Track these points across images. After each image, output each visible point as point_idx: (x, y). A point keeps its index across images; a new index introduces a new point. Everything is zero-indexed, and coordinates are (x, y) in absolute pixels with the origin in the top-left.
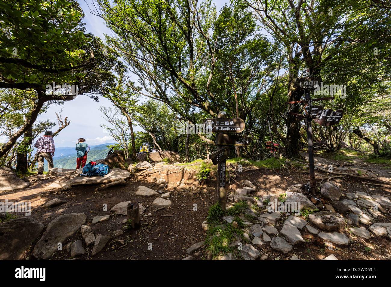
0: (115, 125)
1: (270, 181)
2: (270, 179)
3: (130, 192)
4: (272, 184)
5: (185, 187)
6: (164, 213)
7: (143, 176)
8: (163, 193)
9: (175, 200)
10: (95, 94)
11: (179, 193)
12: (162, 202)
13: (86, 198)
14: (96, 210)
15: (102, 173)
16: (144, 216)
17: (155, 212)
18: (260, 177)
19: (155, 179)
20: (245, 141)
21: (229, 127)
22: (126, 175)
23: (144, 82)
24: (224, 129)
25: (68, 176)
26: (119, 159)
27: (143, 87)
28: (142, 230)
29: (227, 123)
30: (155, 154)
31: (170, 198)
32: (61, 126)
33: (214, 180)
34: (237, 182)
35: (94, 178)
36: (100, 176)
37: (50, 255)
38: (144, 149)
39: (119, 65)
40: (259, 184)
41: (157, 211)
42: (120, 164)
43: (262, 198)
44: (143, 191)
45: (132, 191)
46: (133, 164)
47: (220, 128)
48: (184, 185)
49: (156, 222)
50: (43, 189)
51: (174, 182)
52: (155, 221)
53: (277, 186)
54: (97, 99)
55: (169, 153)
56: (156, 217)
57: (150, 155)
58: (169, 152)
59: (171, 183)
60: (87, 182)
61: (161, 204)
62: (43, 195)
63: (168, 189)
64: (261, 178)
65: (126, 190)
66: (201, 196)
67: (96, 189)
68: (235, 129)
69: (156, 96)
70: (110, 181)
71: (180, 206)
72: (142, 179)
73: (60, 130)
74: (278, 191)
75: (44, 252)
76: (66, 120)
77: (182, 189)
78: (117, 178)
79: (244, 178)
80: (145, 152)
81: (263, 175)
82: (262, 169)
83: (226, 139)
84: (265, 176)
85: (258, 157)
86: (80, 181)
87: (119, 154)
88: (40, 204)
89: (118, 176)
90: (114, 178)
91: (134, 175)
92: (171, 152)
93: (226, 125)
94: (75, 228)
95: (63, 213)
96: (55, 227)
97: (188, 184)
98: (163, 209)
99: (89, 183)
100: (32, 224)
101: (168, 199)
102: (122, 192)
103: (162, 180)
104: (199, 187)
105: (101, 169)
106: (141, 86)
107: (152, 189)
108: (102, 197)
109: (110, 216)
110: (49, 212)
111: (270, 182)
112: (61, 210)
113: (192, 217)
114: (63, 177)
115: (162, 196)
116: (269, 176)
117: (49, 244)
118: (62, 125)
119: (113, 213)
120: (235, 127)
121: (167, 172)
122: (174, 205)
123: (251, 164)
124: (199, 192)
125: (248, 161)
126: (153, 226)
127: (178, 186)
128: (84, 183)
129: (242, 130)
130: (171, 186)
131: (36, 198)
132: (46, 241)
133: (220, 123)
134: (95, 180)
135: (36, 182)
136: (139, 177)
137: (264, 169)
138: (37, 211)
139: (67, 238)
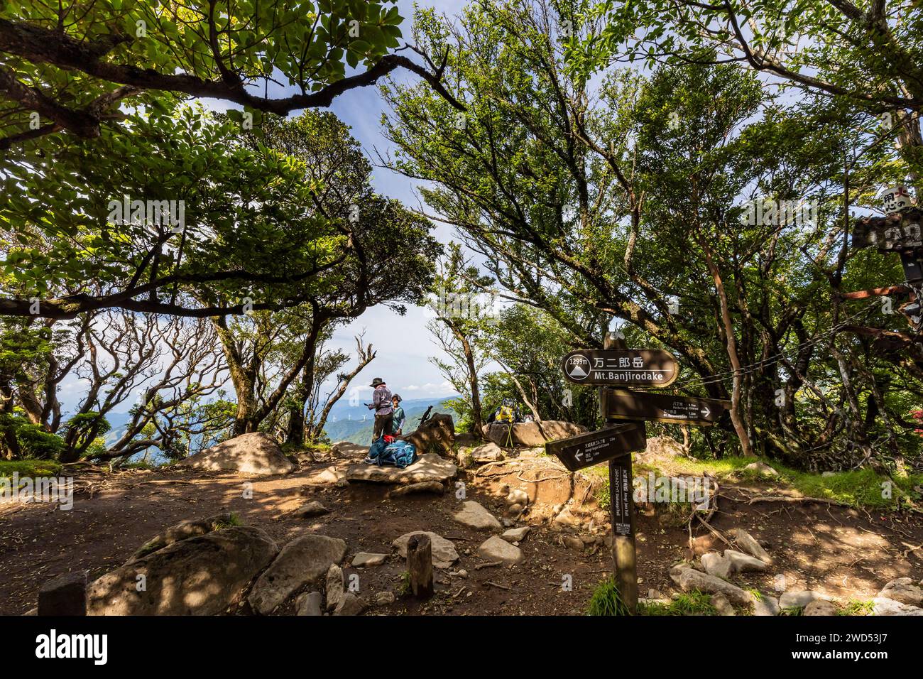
0: (456, 358)
1: (840, 546)
2: (842, 543)
3: (446, 510)
4: (842, 559)
5: (569, 521)
6: (496, 577)
7: (483, 479)
8: (513, 526)
9: (532, 549)
10: (400, 301)
11: (550, 536)
12: (502, 549)
13: (364, 510)
14: (368, 539)
15: (401, 461)
16: (451, 573)
17: (476, 569)
18: (804, 528)
19: (506, 489)
20: (698, 412)
21: (632, 373)
22: (449, 470)
23: (497, 266)
24: (617, 377)
25: (356, 460)
26: (442, 433)
27: (496, 277)
28: (433, 605)
29: (623, 361)
30: (528, 429)
31: (523, 541)
32: (362, 361)
33: (648, 514)
34: (715, 533)
35: (385, 470)
36: (398, 467)
37: (271, 608)
38: (505, 413)
39: (430, 243)
40: (790, 552)
41: (481, 568)
42: (445, 444)
43: (778, 598)
44: (471, 515)
45: (449, 511)
46: (466, 448)
47: (607, 375)
48: (569, 514)
49: (470, 594)
50: (310, 480)
51: (548, 503)
52: (467, 590)
53: (861, 569)
54: (402, 310)
55: (562, 428)
56: (474, 583)
57: (515, 429)
58: (564, 424)
59: (541, 504)
60: (371, 476)
61: (495, 553)
62: (304, 491)
63: (527, 518)
64: (805, 533)
65: (440, 506)
66: (601, 554)
67: (387, 495)
68: (649, 377)
69: (521, 294)
70: (413, 481)
71: (538, 567)
72: (481, 485)
73: (359, 369)
74: (857, 587)
75: (263, 599)
76: (369, 349)
77: (561, 524)
78: (428, 476)
79: (744, 524)
80: (505, 421)
81: (817, 522)
82: (818, 503)
83: (623, 405)
84: (823, 528)
85: (838, 461)
86: (361, 473)
87: (441, 423)
88: (293, 508)
89: (432, 471)
90: (422, 476)
91: (466, 473)
92: (568, 426)
93: (623, 368)
94: (321, 568)
95: (317, 531)
96: (289, 556)
97: (579, 514)
98: (497, 566)
99: (374, 479)
100: (261, 541)
101: (516, 543)
102: (431, 510)
103: (520, 495)
104: (604, 528)
105: (400, 453)
106: (492, 275)
107: (491, 512)
108: (390, 512)
109: (387, 558)
110: (298, 525)
111: (838, 552)
112: (316, 527)
113: (553, 603)
114: (348, 462)
115: (504, 535)
116: (839, 530)
117: (274, 586)
118: (364, 359)
119: (394, 553)
120: (648, 373)
121: (537, 476)
122: (524, 561)
123: (784, 480)
124: (599, 540)
125: (773, 471)
126: (458, 603)
127: (555, 515)
128: (366, 478)
129: (671, 382)
130: (537, 513)
131: (293, 495)
132: (271, 579)
133: (606, 363)
134: (387, 475)
135: (307, 465)
136: (476, 480)
137: (822, 504)
138: (284, 519)
139: (305, 582)
